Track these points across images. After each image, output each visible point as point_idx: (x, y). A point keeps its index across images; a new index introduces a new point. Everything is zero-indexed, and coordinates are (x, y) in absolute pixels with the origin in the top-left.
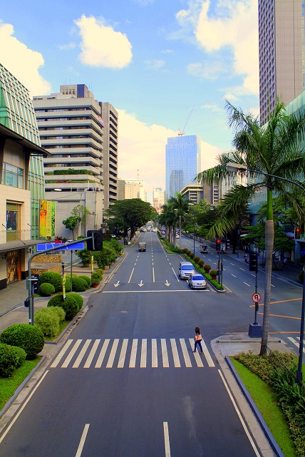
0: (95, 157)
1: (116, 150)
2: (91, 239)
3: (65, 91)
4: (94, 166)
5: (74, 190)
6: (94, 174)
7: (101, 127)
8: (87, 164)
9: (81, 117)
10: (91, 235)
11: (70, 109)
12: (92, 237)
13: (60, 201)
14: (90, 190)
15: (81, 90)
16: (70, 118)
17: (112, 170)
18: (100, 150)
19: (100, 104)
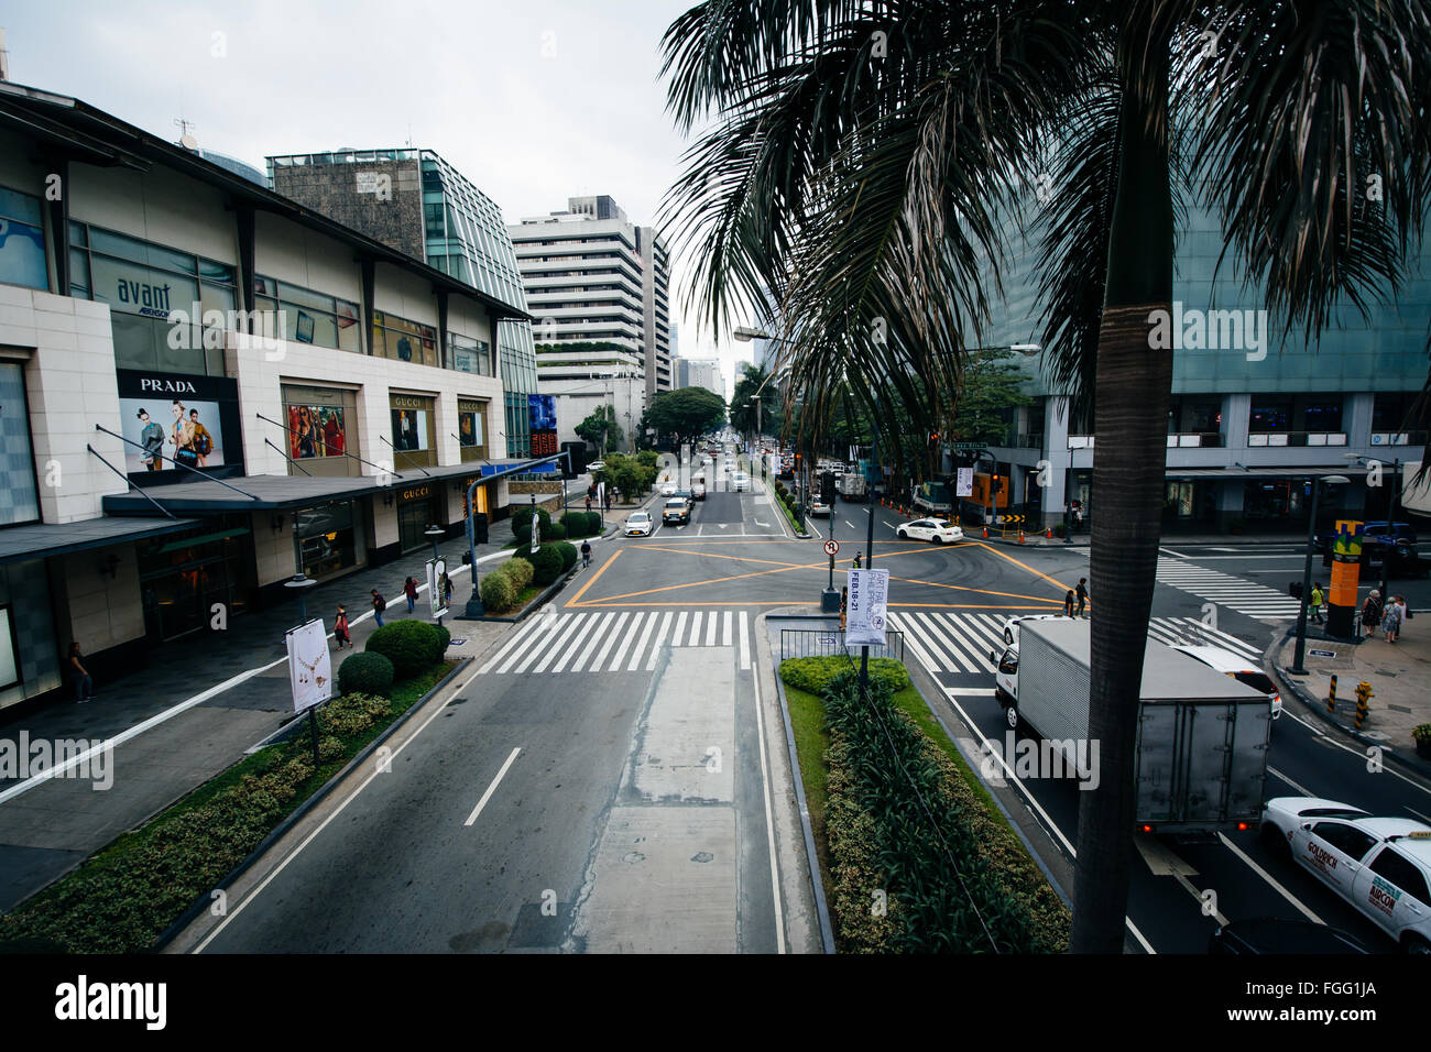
0: (628, 321)
1: (666, 309)
2: (566, 456)
3: (577, 208)
4: (629, 336)
5: (596, 377)
6: (629, 351)
7: (639, 271)
8: (617, 333)
9: (603, 254)
10: (566, 450)
11: (584, 239)
12: (568, 453)
13: (573, 396)
14: (620, 376)
15: (604, 207)
16: (585, 255)
17: (661, 343)
18: (639, 310)
19: (637, 230)
